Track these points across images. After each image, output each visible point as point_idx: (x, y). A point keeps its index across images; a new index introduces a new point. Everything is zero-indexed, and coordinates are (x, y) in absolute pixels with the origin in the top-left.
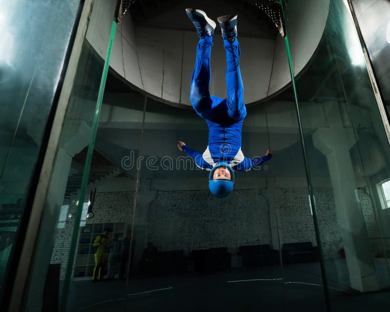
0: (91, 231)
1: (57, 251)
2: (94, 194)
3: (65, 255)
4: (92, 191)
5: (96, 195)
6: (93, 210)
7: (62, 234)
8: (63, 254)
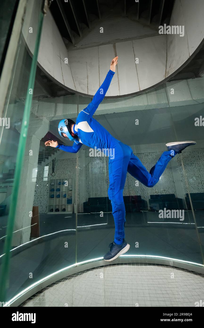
0: (55, 184)
1: (39, 196)
2: (55, 161)
3: (42, 198)
4: (53, 159)
5: (55, 162)
6: (54, 171)
7: (40, 186)
8: (41, 198)
